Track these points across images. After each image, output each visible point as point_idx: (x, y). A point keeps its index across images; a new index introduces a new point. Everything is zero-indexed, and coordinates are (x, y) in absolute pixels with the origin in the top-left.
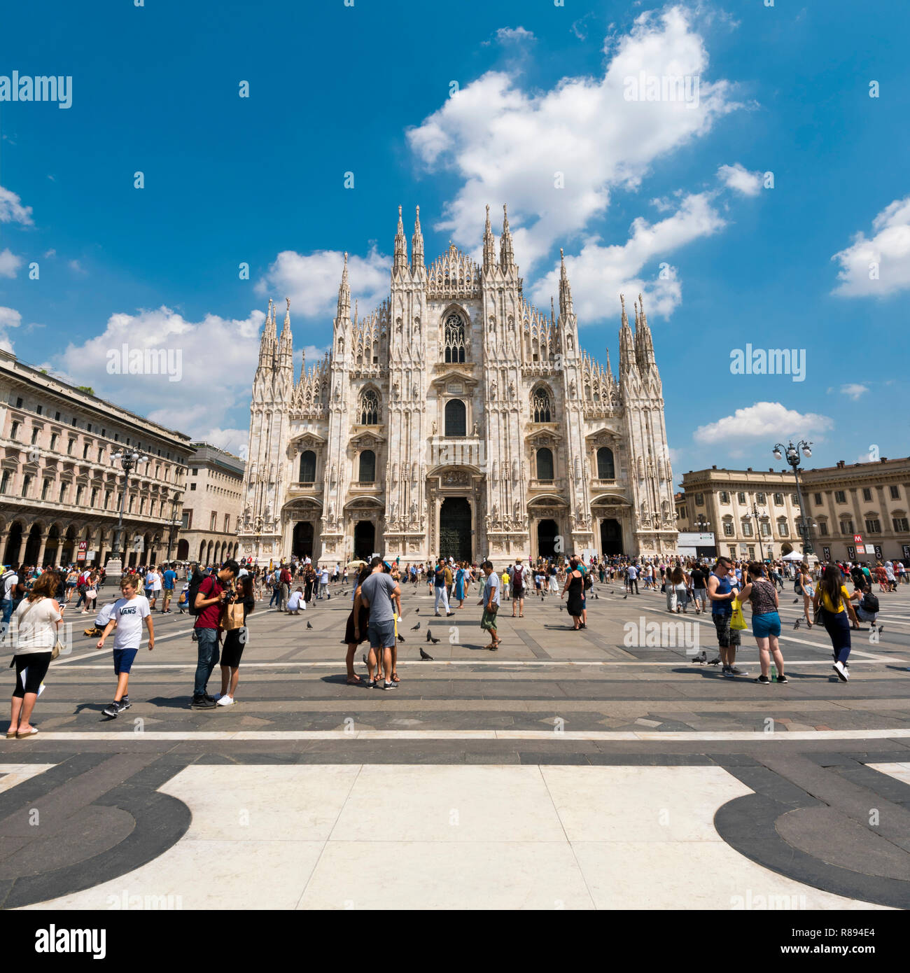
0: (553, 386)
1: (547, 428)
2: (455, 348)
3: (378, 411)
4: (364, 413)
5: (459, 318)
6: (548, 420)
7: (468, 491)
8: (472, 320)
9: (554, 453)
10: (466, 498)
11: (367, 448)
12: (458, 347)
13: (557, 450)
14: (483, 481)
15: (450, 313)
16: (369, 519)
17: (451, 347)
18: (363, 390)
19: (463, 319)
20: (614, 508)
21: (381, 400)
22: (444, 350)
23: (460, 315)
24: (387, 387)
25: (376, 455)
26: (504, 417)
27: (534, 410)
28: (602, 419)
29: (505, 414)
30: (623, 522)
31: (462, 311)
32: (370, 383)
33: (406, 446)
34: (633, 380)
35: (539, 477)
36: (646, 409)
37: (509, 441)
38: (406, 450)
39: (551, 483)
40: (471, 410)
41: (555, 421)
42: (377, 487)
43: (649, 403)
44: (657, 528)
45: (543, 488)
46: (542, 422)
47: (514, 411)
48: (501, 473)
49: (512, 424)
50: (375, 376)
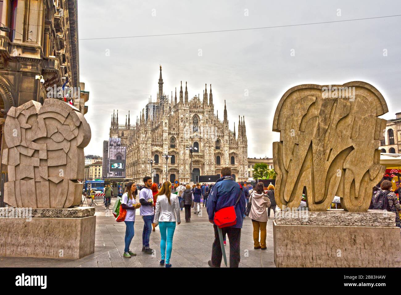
0: (221, 140)
3: (175, 144)
4: (171, 144)
6: (219, 149)
7: (199, 167)
8: (201, 119)
9: (221, 157)
10: (199, 169)
11: (173, 155)
13: (221, 156)
14: (204, 164)
15: (194, 116)
16: (174, 173)
18: (171, 138)
19: (198, 118)
20: (234, 172)
21: (176, 141)
23: (197, 117)
24: (178, 137)
25: (175, 157)
26: (210, 148)
27: (215, 146)
28: (232, 149)
29: (210, 147)
30: (236, 175)
31: (198, 116)
32: (173, 136)
33: (185, 154)
34: (241, 139)
35: (217, 164)
36: (243, 147)
37: (211, 154)
38: (184, 155)
39: (220, 165)
40: (200, 145)
41: (221, 149)
42: (176, 165)
43: (244, 146)
44: (244, 176)
45: (218, 166)
46: (218, 149)
47: (212, 146)
48: (208, 162)
49: (212, 150)
50: (174, 134)
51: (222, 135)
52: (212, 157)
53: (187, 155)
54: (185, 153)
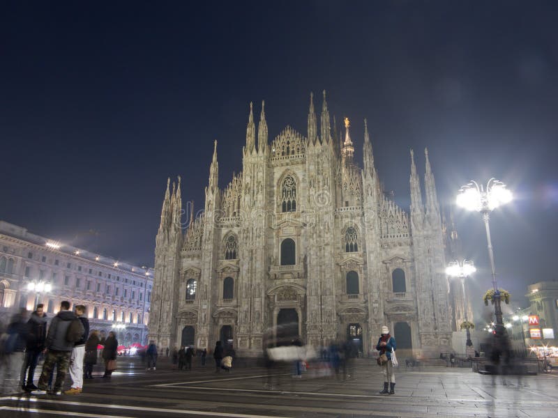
1: (354, 256)
2: (289, 201)
3: (236, 250)
4: (227, 252)
5: (293, 179)
6: (356, 250)
7: (296, 304)
9: (359, 274)
10: (294, 309)
11: (228, 276)
12: (291, 201)
13: (361, 272)
16: (230, 324)
17: (287, 201)
19: (295, 179)
20: (405, 314)
21: (237, 242)
22: (282, 203)
23: (293, 177)
25: (234, 279)
27: (345, 244)
30: (412, 325)
31: (294, 174)
32: (231, 231)
33: (251, 273)
34: (418, 215)
35: (348, 293)
36: (427, 237)
37: (323, 267)
38: (252, 276)
39: (357, 297)
40: (299, 246)
41: (360, 251)
42: (234, 302)
43: (430, 232)
44: (436, 329)
45: (351, 300)
46: (352, 251)
47: (327, 245)
48: (316, 290)
49: (326, 254)
50: (232, 226)
51: (360, 211)
52: (328, 276)
53: (258, 275)
54: (252, 269)
